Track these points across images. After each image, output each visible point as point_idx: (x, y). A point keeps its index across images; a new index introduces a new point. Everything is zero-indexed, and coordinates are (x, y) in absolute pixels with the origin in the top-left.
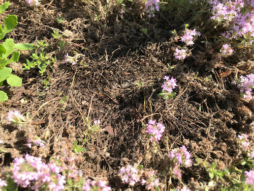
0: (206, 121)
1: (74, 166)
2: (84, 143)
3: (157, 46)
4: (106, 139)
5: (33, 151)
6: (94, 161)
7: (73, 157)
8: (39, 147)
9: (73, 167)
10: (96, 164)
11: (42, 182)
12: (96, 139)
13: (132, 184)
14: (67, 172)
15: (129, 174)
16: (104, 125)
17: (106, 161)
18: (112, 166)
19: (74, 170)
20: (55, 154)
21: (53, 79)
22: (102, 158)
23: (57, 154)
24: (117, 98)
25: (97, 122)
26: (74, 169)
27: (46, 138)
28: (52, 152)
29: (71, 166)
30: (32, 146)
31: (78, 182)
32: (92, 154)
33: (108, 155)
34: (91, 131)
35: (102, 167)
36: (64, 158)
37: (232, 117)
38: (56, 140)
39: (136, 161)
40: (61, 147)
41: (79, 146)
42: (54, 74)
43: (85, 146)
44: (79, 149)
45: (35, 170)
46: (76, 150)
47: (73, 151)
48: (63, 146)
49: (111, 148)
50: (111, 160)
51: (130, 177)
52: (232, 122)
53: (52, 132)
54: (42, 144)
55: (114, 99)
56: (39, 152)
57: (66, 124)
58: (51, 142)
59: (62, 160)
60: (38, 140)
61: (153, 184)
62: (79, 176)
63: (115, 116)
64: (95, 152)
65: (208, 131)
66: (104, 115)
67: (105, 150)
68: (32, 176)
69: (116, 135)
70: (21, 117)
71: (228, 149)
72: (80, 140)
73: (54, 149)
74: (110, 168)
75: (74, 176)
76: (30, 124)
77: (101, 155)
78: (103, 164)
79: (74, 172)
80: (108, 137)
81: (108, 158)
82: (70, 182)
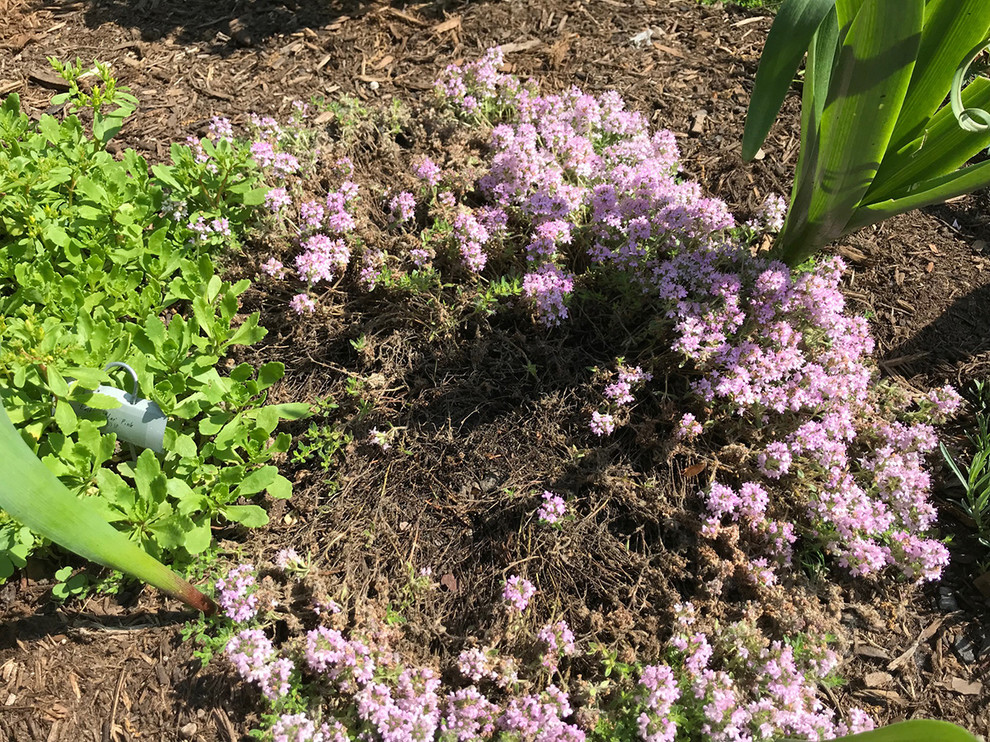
0: (635, 572)
1: (387, 646)
2: (402, 608)
3: (560, 397)
4: (442, 601)
5: (322, 619)
6: (420, 639)
7: (385, 633)
8: (331, 613)
9: (385, 647)
10: (422, 645)
11: (344, 665)
12: (423, 600)
13: (477, 677)
14: (376, 655)
15: (473, 663)
16: (440, 572)
17: (440, 640)
18: (450, 650)
19: (387, 653)
20: (357, 626)
21: (346, 478)
22: (432, 635)
23: (361, 627)
24: (470, 514)
25: (427, 572)
26: (387, 650)
27: (342, 599)
28: (352, 623)
29: (383, 645)
30: (321, 611)
31: (393, 670)
32: (416, 628)
33: (443, 629)
34: (415, 586)
35: (432, 652)
36: (372, 633)
37: (685, 565)
38: (359, 602)
39: (488, 643)
40: (367, 615)
41: (396, 614)
42: (347, 465)
43: (405, 612)
44: (395, 618)
45: (334, 649)
46: (389, 620)
47: (385, 622)
48: (370, 613)
49: (451, 616)
50: (449, 639)
51: (473, 667)
52: (683, 576)
53: (351, 587)
54: (336, 609)
55: (463, 516)
56: (332, 623)
57: (374, 574)
58: (349, 607)
59: (370, 637)
60: (330, 603)
61: (506, 679)
62: (394, 663)
63: (464, 554)
64: (421, 624)
65: (633, 591)
66: (442, 551)
67: (438, 622)
68: (332, 657)
69: (461, 592)
70: (299, 560)
71: (659, 628)
72: (396, 602)
73: (356, 618)
74: (446, 652)
75: (386, 663)
76: (317, 575)
77: (431, 630)
78: (436, 645)
79: (387, 656)
80: (445, 596)
81: (443, 635)
82: (381, 671)
